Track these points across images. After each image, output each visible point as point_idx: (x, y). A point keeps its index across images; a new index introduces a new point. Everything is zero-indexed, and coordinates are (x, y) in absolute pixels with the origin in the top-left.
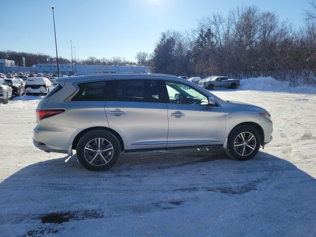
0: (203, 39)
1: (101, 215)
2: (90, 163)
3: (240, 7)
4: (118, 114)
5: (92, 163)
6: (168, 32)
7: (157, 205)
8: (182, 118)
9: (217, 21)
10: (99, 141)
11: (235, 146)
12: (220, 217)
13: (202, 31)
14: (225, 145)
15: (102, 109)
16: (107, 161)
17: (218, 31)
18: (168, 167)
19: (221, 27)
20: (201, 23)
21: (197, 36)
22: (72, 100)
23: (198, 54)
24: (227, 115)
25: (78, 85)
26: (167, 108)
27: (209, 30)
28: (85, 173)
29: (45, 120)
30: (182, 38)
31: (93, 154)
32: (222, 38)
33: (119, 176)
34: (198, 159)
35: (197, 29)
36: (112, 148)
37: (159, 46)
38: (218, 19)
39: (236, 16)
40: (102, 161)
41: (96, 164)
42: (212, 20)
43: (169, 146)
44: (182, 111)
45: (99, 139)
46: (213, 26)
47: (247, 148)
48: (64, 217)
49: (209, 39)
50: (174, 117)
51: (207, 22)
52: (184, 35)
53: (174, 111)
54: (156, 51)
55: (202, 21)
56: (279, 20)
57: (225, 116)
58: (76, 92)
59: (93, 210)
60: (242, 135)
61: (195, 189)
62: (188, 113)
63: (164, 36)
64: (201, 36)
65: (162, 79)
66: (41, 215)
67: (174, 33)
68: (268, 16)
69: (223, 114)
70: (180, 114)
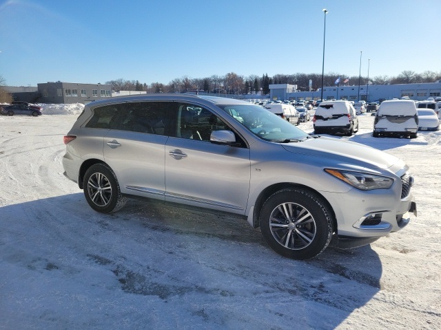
5: (94, 200)
8: (183, 160)
11: (271, 224)
14: (250, 219)
16: (106, 203)
22: (87, 126)
24: (254, 164)
25: (95, 109)
31: (94, 190)
36: (110, 187)
40: (102, 202)
41: (96, 203)
43: (168, 199)
44: (184, 150)
45: (99, 174)
47: (295, 234)
50: (173, 158)
53: (173, 148)
57: (250, 165)
58: (90, 119)
60: (285, 207)
62: (192, 155)
69: (246, 161)
70: (181, 153)
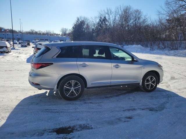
0: (101, 22)
1: (90, 127)
2: (67, 96)
3: (122, 6)
4: (84, 66)
5: (68, 95)
6: (81, 17)
7: (119, 119)
8: (119, 68)
9: (109, 13)
10: (73, 82)
11: (146, 84)
12: (159, 125)
13: (101, 18)
14: (141, 84)
15: (75, 63)
16: (77, 94)
17: (109, 19)
18: (111, 97)
19: (111, 16)
20: (100, 13)
21: (98, 20)
22: (57, 57)
23: (99, 31)
24: (142, 66)
25: (60, 48)
26: (111, 62)
27: (105, 17)
28: (64, 102)
29: (41, 69)
30: (89, 21)
31: (69, 90)
32: (112, 23)
33: (86, 103)
34: (125, 92)
35: (98, 17)
36: (80, 86)
37: (75, 25)
38: (109, 11)
39: (120, 10)
40: (74, 94)
41: (70, 96)
42: (106, 12)
43: (112, 84)
44: (119, 64)
45: (73, 81)
46: (107, 16)
48: (69, 130)
49: (105, 23)
50: (115, 68)
51: (103, 13)
52: (90, 19)
53: (115, 64)
54: (73, 28)
55: (101, 12)
56: (143, 14)
57: (141, 67)
58: (59, 53)
59: (84, 125)
60: (149, 78)
61: (134, 109)
62: (122, 66)
63: (78, 19)
64: (100, 20)
65: (107, 45)
66: (53, 129)
67: (84, 18)
68: (137, 11)
70: (118, 66)
